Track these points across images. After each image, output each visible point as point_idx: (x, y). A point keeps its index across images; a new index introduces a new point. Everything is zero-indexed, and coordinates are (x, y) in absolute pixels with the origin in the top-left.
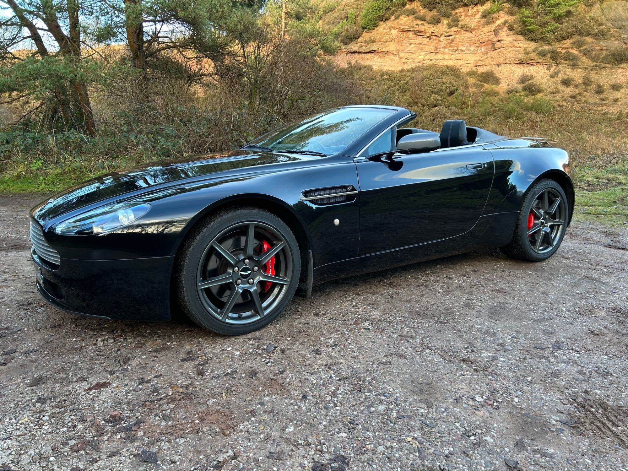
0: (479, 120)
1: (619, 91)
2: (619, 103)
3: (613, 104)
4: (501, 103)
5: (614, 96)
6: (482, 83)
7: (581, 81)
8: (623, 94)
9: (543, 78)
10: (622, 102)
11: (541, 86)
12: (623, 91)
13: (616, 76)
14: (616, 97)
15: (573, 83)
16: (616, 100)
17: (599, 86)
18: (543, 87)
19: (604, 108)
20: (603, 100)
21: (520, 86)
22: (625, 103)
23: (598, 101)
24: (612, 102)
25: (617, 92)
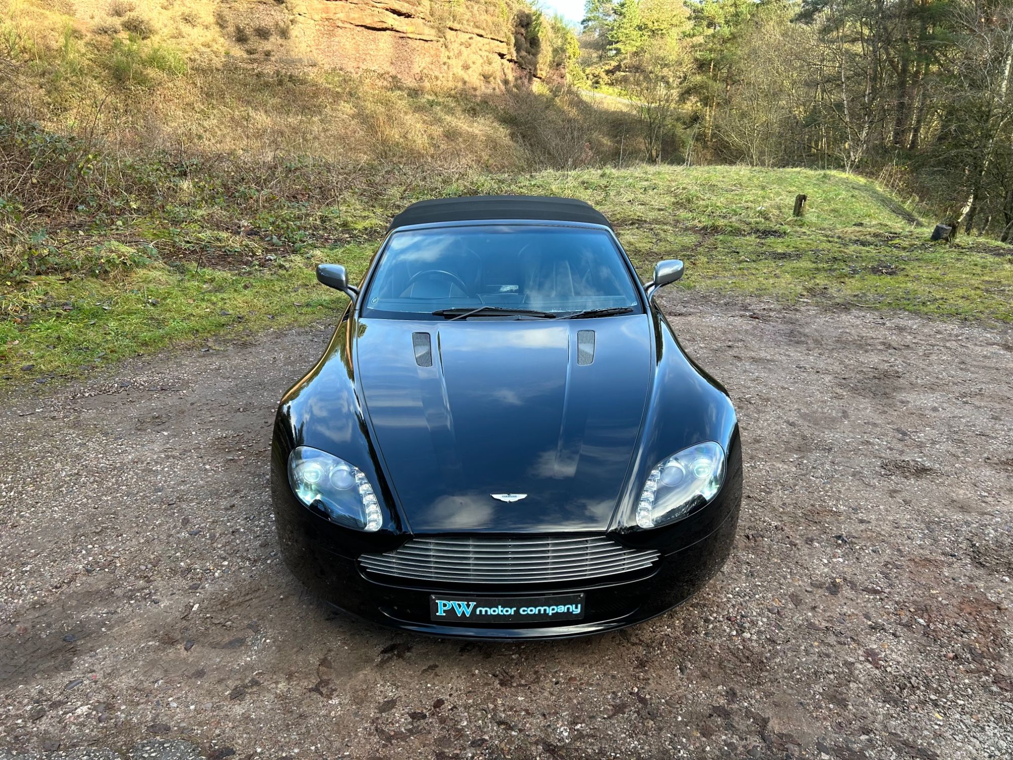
0: (72, 84)
1: (268, 39)
2: (273, 59)
3: (266, 60)
4: (96, 52)
5: (263, 48)
6: (42, 11)
7: (211, 19)
8: (273, 44)
9: (151, 10)
10: (276, 57)
11: (152, 23)
12: (272, 39)
13: (257, 16)
14: (265, 49)
15: (200, 21)
16: (268, 54)
17: (239, 30)
18: (156, 24)
19: (255, 65)
20: (251, 54)
21: (117, 22)
22: (280, 59)
23: (245, 56)
24: (262, 57)
25: (266, 42)
